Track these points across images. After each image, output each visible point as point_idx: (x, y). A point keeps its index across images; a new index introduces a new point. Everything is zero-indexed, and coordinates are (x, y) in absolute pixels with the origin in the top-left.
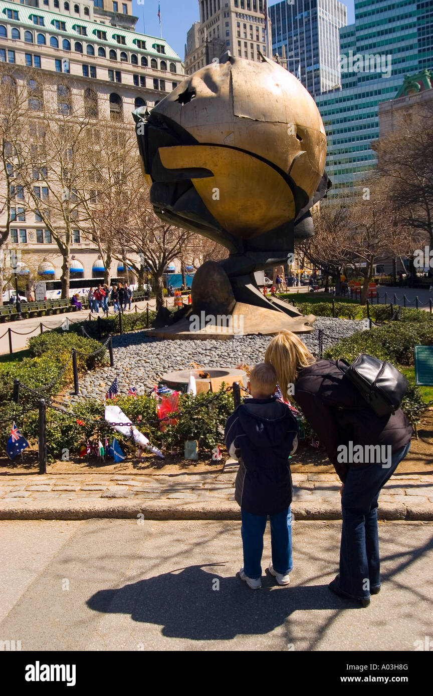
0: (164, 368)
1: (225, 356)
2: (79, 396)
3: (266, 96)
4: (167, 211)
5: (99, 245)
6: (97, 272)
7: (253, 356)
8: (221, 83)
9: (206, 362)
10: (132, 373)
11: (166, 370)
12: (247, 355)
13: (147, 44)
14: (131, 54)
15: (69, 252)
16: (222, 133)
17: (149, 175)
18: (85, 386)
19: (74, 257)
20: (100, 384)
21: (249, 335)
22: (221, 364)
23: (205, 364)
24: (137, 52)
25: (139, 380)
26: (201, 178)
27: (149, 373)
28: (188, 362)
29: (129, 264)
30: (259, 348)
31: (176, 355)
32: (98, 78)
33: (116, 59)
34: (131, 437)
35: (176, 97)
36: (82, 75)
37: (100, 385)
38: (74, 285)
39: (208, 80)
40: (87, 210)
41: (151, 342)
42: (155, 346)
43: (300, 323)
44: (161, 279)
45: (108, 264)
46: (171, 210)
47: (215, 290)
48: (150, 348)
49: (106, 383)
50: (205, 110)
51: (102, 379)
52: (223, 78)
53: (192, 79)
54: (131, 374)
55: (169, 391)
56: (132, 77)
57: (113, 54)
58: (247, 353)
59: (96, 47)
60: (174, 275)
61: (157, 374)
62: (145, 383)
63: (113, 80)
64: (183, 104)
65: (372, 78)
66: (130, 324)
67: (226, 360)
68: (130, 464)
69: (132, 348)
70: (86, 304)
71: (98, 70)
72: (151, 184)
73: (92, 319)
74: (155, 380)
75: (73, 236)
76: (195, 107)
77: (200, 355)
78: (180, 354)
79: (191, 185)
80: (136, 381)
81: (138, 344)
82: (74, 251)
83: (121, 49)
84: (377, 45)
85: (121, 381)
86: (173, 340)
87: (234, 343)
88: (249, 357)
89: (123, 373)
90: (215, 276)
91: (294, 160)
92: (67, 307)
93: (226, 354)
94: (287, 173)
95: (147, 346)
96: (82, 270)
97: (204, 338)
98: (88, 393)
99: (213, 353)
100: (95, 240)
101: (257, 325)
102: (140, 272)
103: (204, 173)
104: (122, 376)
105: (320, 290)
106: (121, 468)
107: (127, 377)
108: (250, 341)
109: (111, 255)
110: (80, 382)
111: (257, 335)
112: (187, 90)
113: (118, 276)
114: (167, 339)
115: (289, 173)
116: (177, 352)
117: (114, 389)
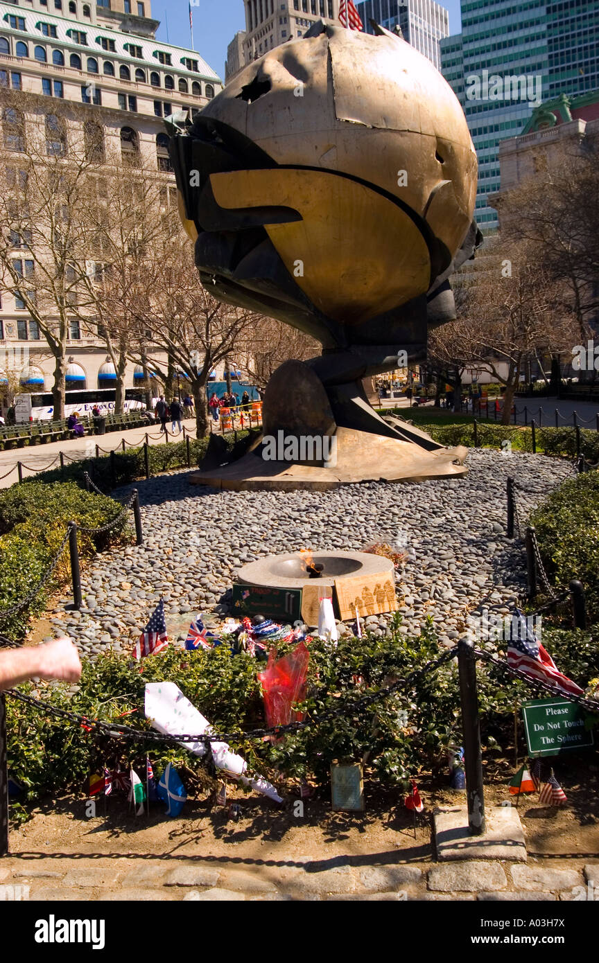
0: (232, 546)
1: (336, 523)
2: (82, 613)
3: (387, 88)
4: (221, 279)
5: (108, 342)
6: (104, 380)
7: (385, 523)
8: (314, 66)
9: (306, 535)
10: (178, 559)
11: (237, 552)
12: (374, 521)
13: (172, 58)
14: (150, 72)
15: (64, 351)
16: (316, 147)
17: (192, 222)
18: (93, 589)
19: (72, 359)
20: (121, 585)
21: (364, 482)
22: (333, 541)
23: (304, 539)
24: (159, 69)
25: (191, 575)
26: (280, 222)
27: (207, 559)
28: (273, 535)
29: (151, 369)
30: (391, 506)
31: (249, 522)
32: (103, 105)
33: (129, 79)
34: (205, 756)
35: (239, 91)
36: (81, 101)
37: (120, 587)
38: (72, 399)
39: (290, 62)
40: (89, 290)
41: (201, 495)
42: (209, 503)
43: (446, 461)
44: (203, 390)
45: (121, 368)
46: (230, 278)
47: (303, 408)
48: (200, 508)
49: (131, 583)
50: (287, 109)
51: (124, 572)
52: (316, 59)
53: (263, 62)
54: (175, 561)
55: (275, 630)
56: (152, 104)
57: (125, 71)
58: (373, 518)
59: (101, 62)
60: (215, 383)
61: (222, 561)
62: (205, 580)
63: (126, 109)
64: (250, 102)
65: (486, 109)
66: (161, 461)
67: (339, 531)
68: (205, 822)
69: (171, 505)
70: (90, 427)
71: (103, 94)
72: (196, 236)
73: (101, 454)
74: (221, 573)
75: (70, 329)
76: (271, 106)
77: (292, 522)
78: (257, 521)
79: (264, 235)
80: (186, 576)
81: (180, 499)
82: (72, 351)
83: (135, 64)
84: (492, 63)
85: (158, 576)
86: (237, 492)
87: (344, 497)
88: (379, 524)
89: (162, 560)
90: (303, 383)
91: (432, 195)
92: (63, 432)
93: (338, 520)
94: (422, 216)
95: (195, 503)
96: (83, 378)
97: (289, 487)
98: (100, 604)
99: (313, 515)
100: (102, 333)
101: (374, 464)
102: (167, 381)
103: (287, 214)
104: (160, 565)
105: (427, 404)
106: (185, 837)
107: (169, 568)
108: (369, 492)
109: (126, 355)
110: (83, 581)
111: (377, 482)
112: (256, 78)
113: (135, 385)
114: (228, 489)
115: (425, 216)
116: (251, 515)
117: (158, 626)
